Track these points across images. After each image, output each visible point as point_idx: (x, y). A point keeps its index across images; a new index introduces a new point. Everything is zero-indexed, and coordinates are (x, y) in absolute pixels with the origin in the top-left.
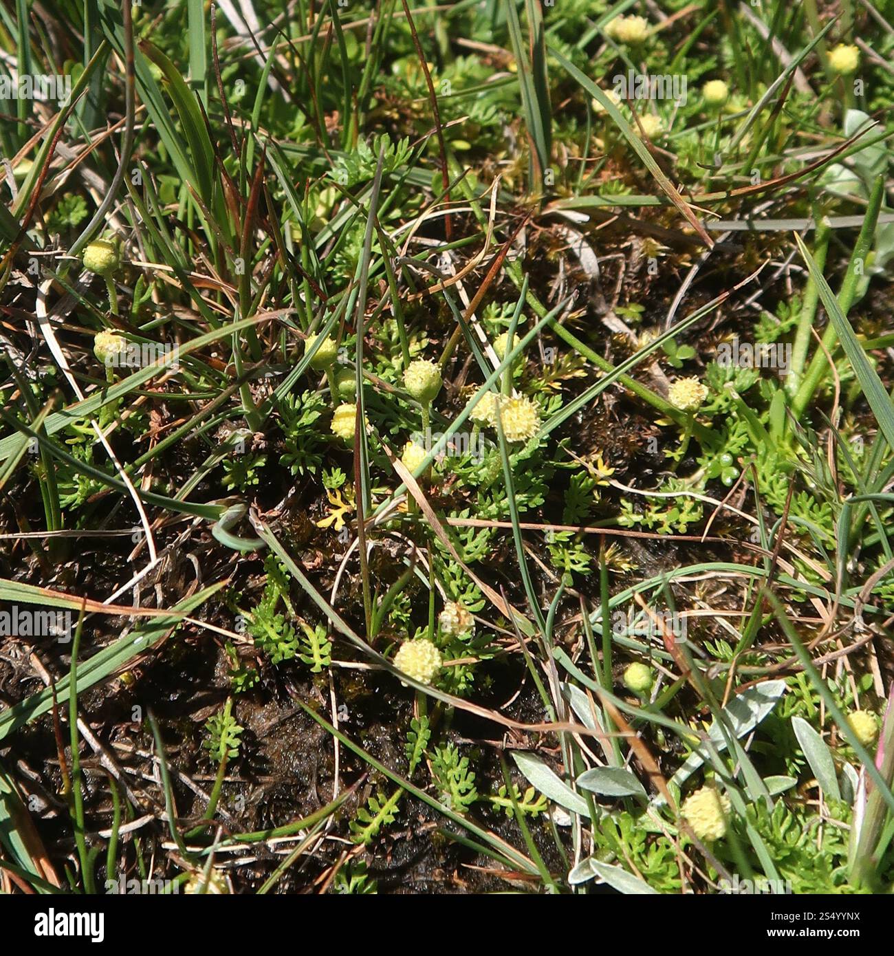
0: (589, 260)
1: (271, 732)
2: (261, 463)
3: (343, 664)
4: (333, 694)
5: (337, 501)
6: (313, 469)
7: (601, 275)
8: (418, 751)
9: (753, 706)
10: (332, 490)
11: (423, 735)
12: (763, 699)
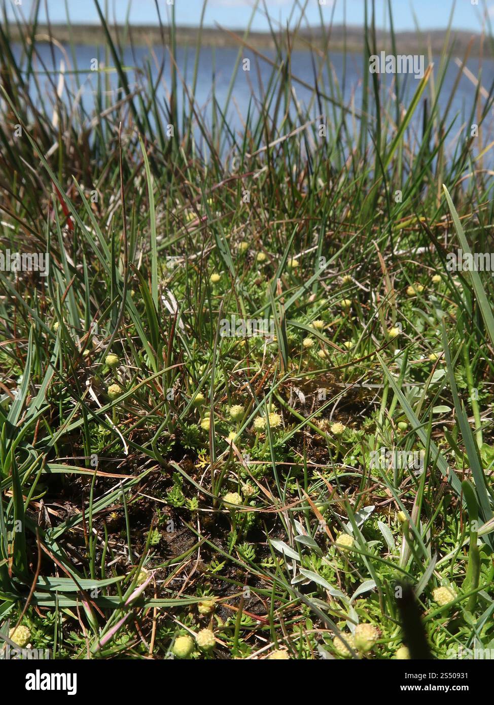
0: (302, 397)
1: (173, 541)
2: (173, 443)
3: (203, 510)
4: (198, 522)
5: (203, 459)
6: (194, 448)
7: (306, 403)
8: (232, 545)
9: (362, 516)
10: (201, 456)
11: (234, 538)
12: (366, 513)
